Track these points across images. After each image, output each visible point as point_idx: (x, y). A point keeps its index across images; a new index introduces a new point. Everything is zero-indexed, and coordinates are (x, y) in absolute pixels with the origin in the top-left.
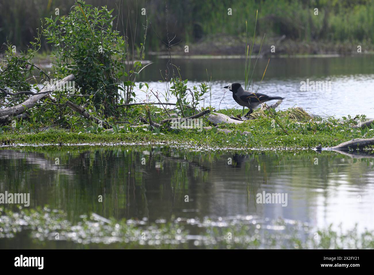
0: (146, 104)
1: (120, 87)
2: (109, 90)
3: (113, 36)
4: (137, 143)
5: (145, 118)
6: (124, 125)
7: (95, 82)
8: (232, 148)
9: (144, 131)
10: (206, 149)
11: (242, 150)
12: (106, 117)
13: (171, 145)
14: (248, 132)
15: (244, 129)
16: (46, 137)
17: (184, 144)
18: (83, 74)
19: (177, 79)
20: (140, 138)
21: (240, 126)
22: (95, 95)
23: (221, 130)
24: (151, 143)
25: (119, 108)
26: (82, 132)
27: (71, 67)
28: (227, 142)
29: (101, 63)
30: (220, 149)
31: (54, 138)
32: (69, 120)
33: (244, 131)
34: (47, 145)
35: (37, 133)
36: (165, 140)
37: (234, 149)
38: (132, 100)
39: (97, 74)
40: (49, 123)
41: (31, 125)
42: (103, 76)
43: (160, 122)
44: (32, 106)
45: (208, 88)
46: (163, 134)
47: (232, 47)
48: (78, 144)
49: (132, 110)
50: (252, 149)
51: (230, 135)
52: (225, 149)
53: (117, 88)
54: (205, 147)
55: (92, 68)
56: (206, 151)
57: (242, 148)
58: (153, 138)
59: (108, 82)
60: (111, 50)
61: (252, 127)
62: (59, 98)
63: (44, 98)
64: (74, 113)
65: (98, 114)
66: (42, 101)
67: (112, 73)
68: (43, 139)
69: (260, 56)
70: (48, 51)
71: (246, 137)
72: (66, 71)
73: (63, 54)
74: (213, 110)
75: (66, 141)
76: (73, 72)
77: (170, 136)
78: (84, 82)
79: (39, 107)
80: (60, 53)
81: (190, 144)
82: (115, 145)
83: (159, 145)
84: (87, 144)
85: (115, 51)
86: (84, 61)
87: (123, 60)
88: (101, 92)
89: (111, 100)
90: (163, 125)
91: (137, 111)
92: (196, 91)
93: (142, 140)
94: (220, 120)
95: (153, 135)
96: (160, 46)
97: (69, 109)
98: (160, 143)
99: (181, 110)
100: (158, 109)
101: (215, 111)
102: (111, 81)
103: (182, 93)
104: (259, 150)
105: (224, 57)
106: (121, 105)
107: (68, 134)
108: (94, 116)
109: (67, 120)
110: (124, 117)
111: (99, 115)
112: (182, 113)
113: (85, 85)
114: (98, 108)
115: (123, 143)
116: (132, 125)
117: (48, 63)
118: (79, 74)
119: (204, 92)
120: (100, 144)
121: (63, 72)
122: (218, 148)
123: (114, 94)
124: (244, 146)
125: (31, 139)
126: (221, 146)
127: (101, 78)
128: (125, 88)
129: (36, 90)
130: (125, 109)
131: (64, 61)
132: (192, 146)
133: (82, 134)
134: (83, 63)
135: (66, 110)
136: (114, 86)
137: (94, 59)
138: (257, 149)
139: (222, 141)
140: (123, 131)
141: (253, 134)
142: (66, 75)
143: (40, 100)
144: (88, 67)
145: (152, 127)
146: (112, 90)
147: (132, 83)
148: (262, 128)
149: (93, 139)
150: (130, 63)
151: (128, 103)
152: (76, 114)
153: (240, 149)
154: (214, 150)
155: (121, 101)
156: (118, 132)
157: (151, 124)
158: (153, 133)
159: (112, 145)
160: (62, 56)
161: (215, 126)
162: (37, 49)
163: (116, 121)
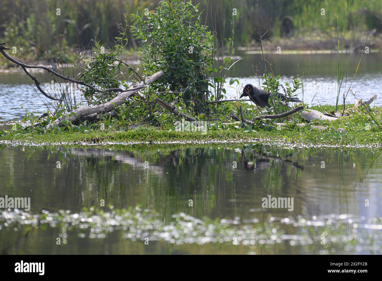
0: (237, 100)
1: (210, 84)
2: (199, 87)
3: (201, 31)
4: (229, 141)
5: (236, 115)
6: (215, 123)
7: (184, 78)
8: (326, 146)
9: (236, 128)
10: (300, 146)
11: (337, 147)
12: (197, 114)
13: (263, 143)
14: (342, 129)
15: (338, 126)
16: (135, 135)
17: (277, 142)
18: (172, 70)
19: (269, 75)
20: (232, 136)
21: (334, 123)
22: (184, 91)
23: (314, 127)
24: (243, 141)
25: (209, 104)
26: (173, 130)
27: (159, 63)
28: (322, 139)
29: (190, 59)
30: (314, 147)
31: (144, 136)
32: (158, 118)
33: (338, 127)
34: (137, 143)
35: (126, 131)
36: (257, 137)
37: (329, 146)
38: (222, 96)
39: (187, 71)
40: (138, 121)
41: (120, 123)
42: (192, 73)
43: (252, 120)
44: (121, 103)
45: (300, 84)
46: (256, 132)
47: (321, 42)
48: (168, 143)
49: (222, 107)
50: (347, 146)
51: (324, 132)
52: (319, 146)
53: (206, 85)
54: (299, 144)
55: (181, 64)
56: (300, 148)
57: (337, 145)
58: (245, 135)
59: (198, 78)
60: (201, 46)
61: (347, 124)
62: (148, 95)
63: (133, 95)
64: (164, 110)
65: (188, 111)
66: (131, 98)
67: (202, 69)
68: (133, 137)
69: (351, 51)
70: (136, 48)
71: (341, 133)
72: (154, 68)
73: (151, 51)
74: (306, 107)
75: (156, 139)
76: (162, 69)
77: (262, 133)
78: (173, 78)
79: (128, 104)
80: (148, 50)
81: (283, 142)
82: (206, 142)
83: (251, 143)
84: (178, 142)
85: (204, 46)
86: (174, 57)
87: (212, 56)
88: (190, 89)
89: (201, 96)
90: (255, 122)
91: (228, 108)
92: (288, 87)
93: (234, 137)
94: (313, 117)
95: (245, 133)
96: (250, 41)
97: (158, 106)
98: (253, 141)
99: (274, 106)
100: (249, 105)
101: (308, 108)
102: (201, 77)
103: (274, 89)
104: (354, 147)
105: (314, 52)
106: (211, 101)
107: (158, 132)
108: (184, 113)
109: (156, 117)
110: (215, 114)
111: (189, 113)
112: (275, 109)
113: (175, 82)
114: (188, 104)
115: (214, 141)
116: (223, 122)
117: (136, 59)
118: (168, 71)
119: (297, 88)
120: (191, 142)
121: (151, 69)
122: (312, 146)
123: (205, 91)
124: (339, 143)
125: (120, 137)
126: (315, 143)
127: (190, 74)
128: (215, 85)
129: (125, 87)
130: (216, 106)
131: (152, 57)
132: (285, 144)
133: (173, 132)
134: (172, 59)
135: (156, 107)
136: (204, 82)
137: (183, 55)
138: (352, 146)
139: (316, 138)
140: (215, 129)
141: (348, 131)
142: (155, 72)
143: (129, 97)
144: (177, 63)
145: (244, 124)
146: (202, 86)
147: (223, 79)
148: (357, 125)
149: (183, 137)
150: (220, 58)
151: (219, 100)
152: (165, 111)
153: (335, 147)
154: (308, 148)
155: (211, 97)
156: (209, 129)
157: (243, 121)
158: (245, 130)
159: (203, 143)
160: (150, 52)
161: (308, 122)
162: (124, 44)
163: (207, 119)
